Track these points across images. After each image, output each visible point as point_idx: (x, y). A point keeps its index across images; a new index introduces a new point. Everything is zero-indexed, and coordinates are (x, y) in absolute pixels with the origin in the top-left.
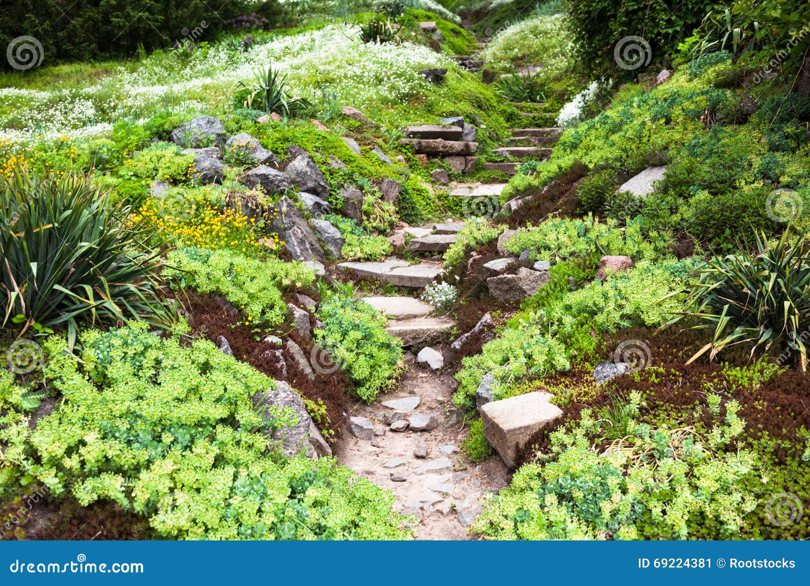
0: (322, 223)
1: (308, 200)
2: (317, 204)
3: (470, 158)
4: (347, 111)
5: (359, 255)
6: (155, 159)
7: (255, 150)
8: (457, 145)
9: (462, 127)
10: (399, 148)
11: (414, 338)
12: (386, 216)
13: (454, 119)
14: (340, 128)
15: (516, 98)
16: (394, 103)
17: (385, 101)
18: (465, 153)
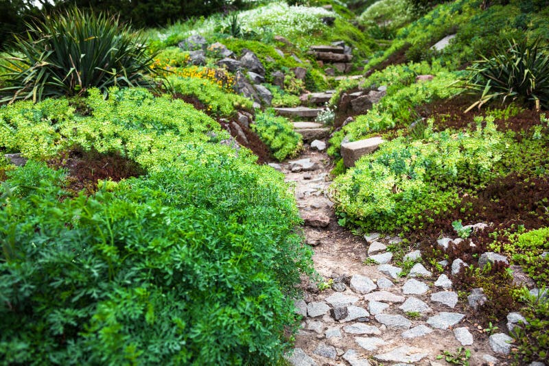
0: (260, 87)
1: (253, 75)
2: (257, 77)
3: (348, 64)
4: (277, 38)
5: (281, 103)
6: (168, 54)
7: (223, 50)
8: (340, 56)
9: (343, 46)
10: (307, 56)
11: (309, 135)
12: (298, 86)
13: (339, 43)
14: (273, 46)
15: (376, 37)
16: (305, 35)
17: (299, 33)
18: (345, 61)
